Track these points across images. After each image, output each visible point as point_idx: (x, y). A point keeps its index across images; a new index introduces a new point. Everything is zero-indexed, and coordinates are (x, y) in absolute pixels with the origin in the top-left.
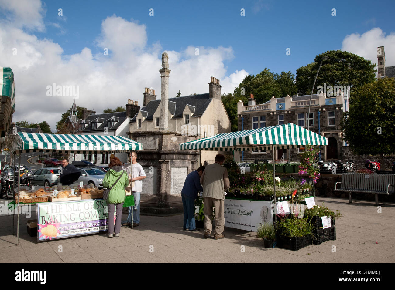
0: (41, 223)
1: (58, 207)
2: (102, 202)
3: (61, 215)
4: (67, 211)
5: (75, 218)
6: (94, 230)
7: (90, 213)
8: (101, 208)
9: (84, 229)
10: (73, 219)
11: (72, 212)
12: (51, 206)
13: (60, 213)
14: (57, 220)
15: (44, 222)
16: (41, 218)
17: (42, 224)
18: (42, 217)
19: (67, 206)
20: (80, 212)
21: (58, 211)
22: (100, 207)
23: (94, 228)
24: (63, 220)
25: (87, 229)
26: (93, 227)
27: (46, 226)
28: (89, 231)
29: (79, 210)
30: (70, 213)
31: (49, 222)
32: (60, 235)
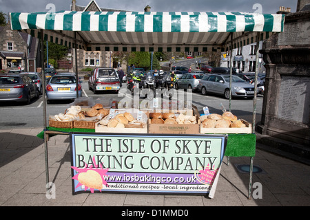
0: (77, 166)
1: (104, 141)
2: (186, 143)
3: (109, 156)
4: (120, 151)
5: (132, 165)
6: (165, 190)
7: (161, 160)
8: (184, 153)
9: (148, 185)
10: (130, 166)
11: (128, 154)
12: (93, 140)
13: (109, 154)
14: (102, 164)
15: (82, 164)
16: (77, 157)
17: (80, 167)
18: (79, 156)
19: (120, 142)
20: (143, 155)
21: (104, 149)
22: (182, 151)
23: (166, 185)
24: (112, 166)
25: (154, 185)
26: (165, 183)
27: (85, 171)
28: (156, 189)
29: (140, 152)
30: (125, 155)
31: (90, 165)
32: (108, 188)
